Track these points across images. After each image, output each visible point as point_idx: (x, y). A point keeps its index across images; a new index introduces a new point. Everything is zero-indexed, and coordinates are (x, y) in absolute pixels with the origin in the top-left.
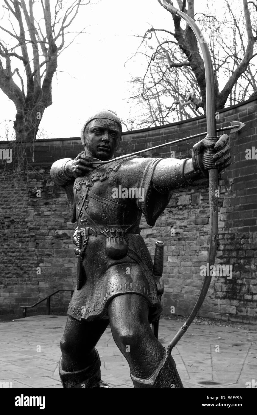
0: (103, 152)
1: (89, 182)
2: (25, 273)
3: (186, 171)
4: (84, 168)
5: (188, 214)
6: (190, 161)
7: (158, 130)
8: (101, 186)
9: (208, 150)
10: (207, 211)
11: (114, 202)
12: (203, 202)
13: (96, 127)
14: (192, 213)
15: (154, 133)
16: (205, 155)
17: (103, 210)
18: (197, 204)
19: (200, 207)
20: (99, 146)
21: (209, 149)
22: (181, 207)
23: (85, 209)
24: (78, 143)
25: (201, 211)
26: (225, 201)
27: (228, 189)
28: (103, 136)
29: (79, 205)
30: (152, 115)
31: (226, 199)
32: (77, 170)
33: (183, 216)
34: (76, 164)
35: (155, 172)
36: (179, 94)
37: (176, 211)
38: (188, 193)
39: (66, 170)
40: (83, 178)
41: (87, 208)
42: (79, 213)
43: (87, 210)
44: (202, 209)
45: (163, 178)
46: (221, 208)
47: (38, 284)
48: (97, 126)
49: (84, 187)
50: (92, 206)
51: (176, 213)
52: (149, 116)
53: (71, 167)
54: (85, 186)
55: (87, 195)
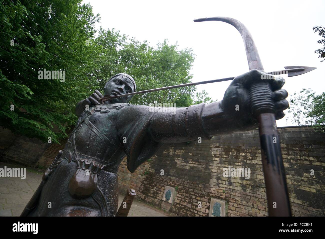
4: (94, 100)
11: (104, 134)
13: (118, 79)
17: (89, 138)
28: (120, 86)
55: (84, 121)
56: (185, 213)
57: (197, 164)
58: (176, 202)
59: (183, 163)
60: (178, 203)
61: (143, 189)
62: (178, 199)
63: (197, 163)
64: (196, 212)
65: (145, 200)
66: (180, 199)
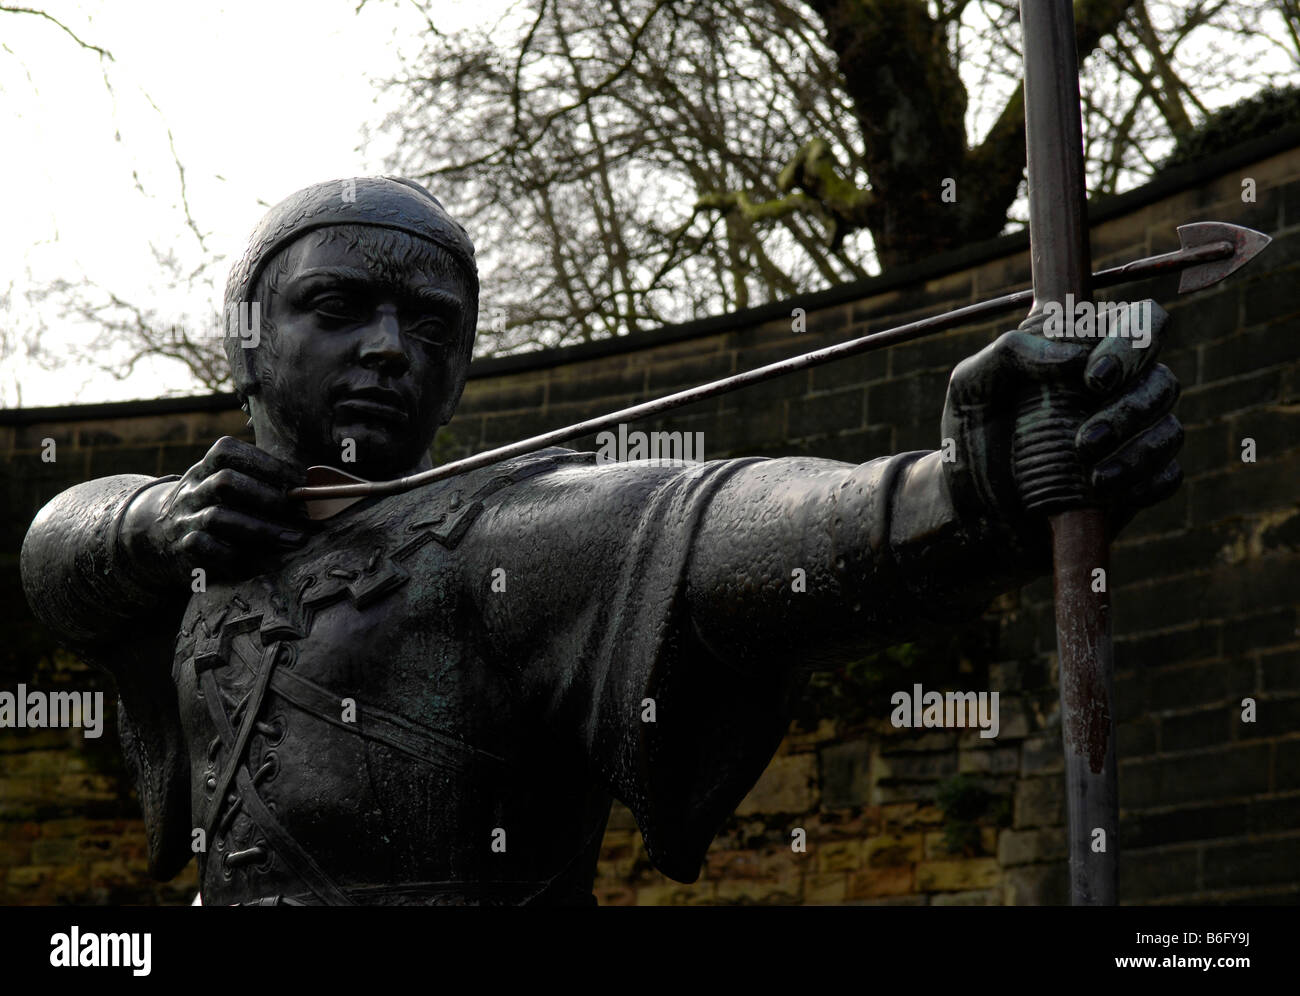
0: (368, 428)
1: (281, 611)
3: (906, 530)
4: (252, 524)
5: (803, 874)
6: (929, 464)
7: (614, 360)
8: (356, 632)
9: (1046, 395)
10: (915, 856)
11: (442, 732)
12: (889, 795)
13: (324, 280)
14: (823, 866)
16: (1026, 424)
17: (373, 783)
18: (857, 812)
19: (872, 830)
20: (344, 391)
21: (1052, 388)
22: (758, 828)
23: (258, 784)
24: (116, 440)
25: (878, 853)
26: (1025, 790)
27: (1040, 719)
28: (366, 332)
29: (212, 758)
30: (562, 281)
31: (1031, 777)
32: (206, 537)
33: (770, 886)
34: (195, 502)
35: (701, 542)
36: (727, 156)
37: (729, 855)
38: (799, 740)
39: (127, 542)
40: (243, 590)
41: (269, 772)
42: (213, 809)
43: (267, 787)
44: (886, 841)
45: (753, 574)
46: (1006, 835)
48: (332, 269)
49: (245, 644)
50: (304, 758)
51: (724, 869)
52: (544, 283)
53: (167, 525)
54: (257, 639)
55: (269, 697)
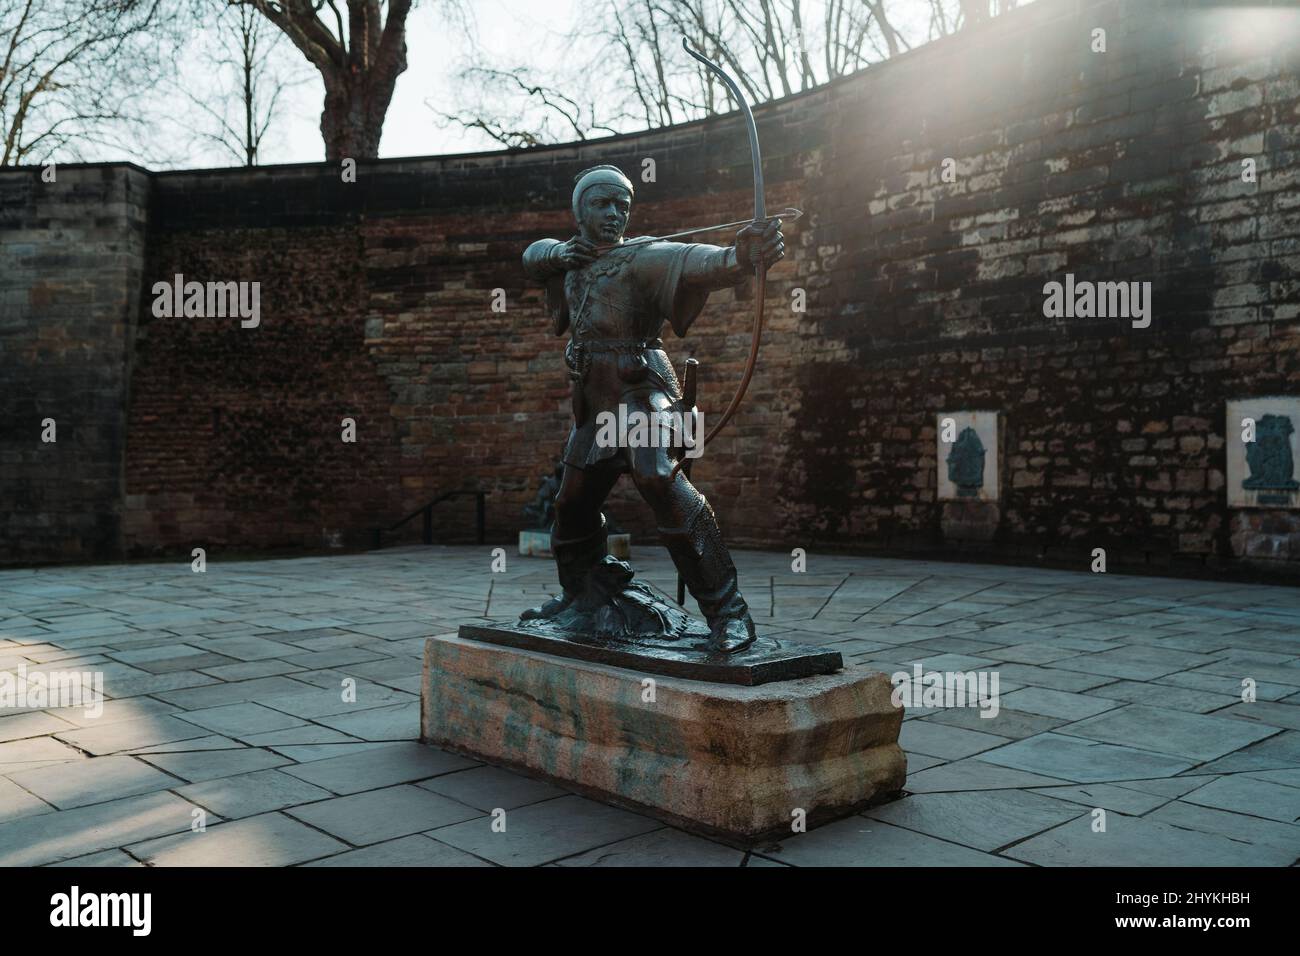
1: (591, 277)
2: (370, 457)
3: (729, 265)
4: (583, 256)
11: (628, 305)
13: (598, 198)
15: (651, 142)
17: (612, 317)
28: (608, 210)
29: (574, 310)
32: (572, 260)
34: (569, 251)
35: (685, 264)
39: (552, 258)
40: (581, 271)
43: (590, 318)
45: (697, 273)
47: (401, 482)
48: (599, 195)
49: (582, 284)
50: (599, 312)
53: (562, 255)
54: (585, 283)
55: (588, 297)
56: (1085, 525)
57: (1115, 221)
58: (1024, 485)
59: (1019, 243)
60: (1035, 485)
61: (803, 478)
62: (1030, 468)
63: (1113, 212)
64: (1150, 504)
65: (840, 530)
66: (1046, 460)
